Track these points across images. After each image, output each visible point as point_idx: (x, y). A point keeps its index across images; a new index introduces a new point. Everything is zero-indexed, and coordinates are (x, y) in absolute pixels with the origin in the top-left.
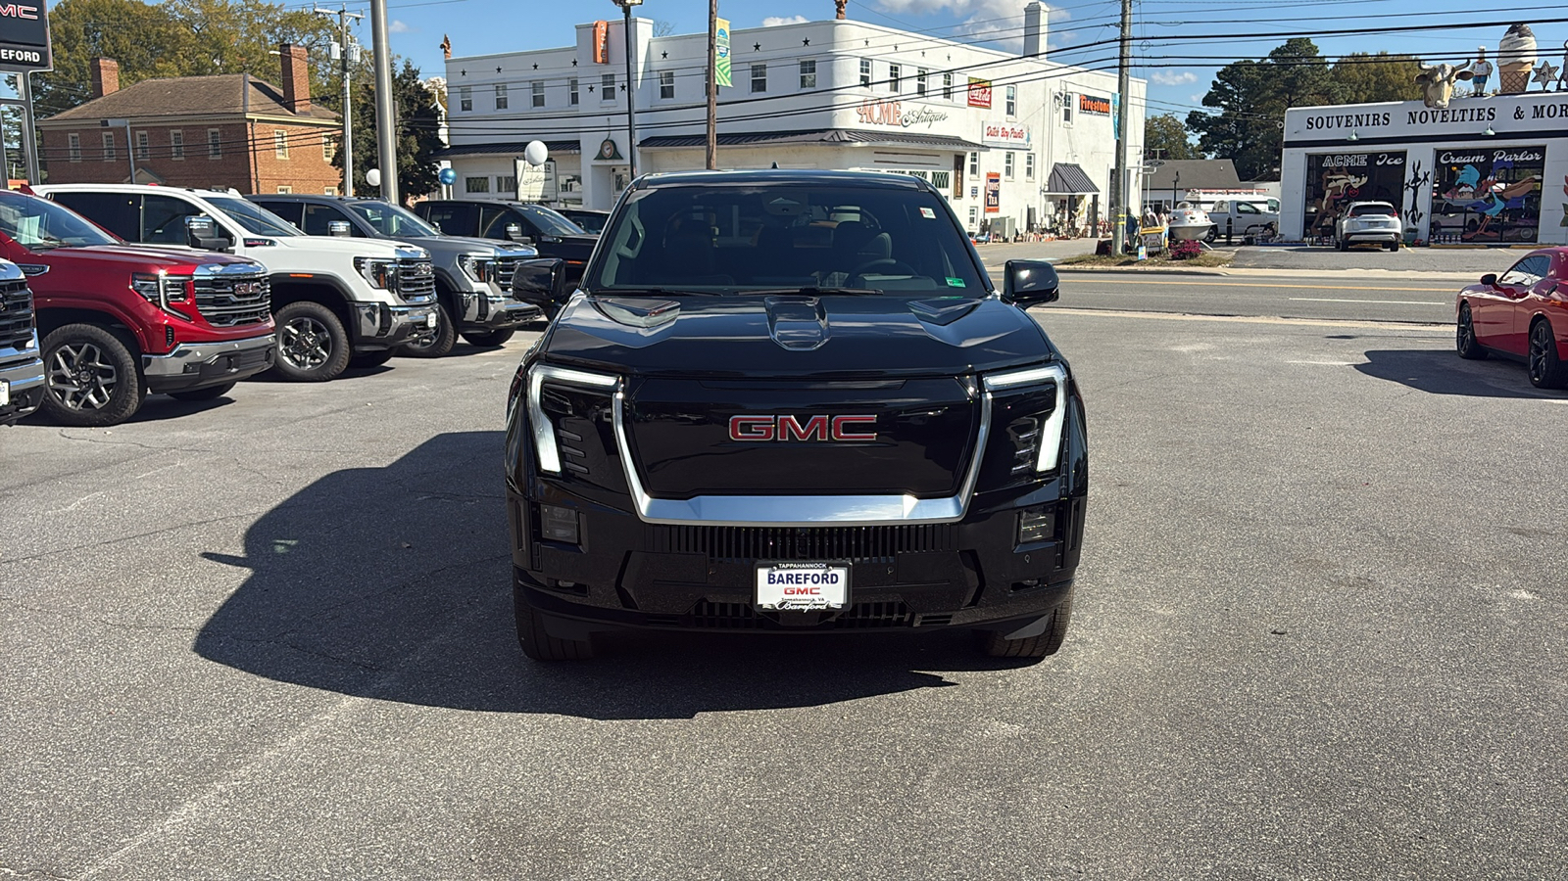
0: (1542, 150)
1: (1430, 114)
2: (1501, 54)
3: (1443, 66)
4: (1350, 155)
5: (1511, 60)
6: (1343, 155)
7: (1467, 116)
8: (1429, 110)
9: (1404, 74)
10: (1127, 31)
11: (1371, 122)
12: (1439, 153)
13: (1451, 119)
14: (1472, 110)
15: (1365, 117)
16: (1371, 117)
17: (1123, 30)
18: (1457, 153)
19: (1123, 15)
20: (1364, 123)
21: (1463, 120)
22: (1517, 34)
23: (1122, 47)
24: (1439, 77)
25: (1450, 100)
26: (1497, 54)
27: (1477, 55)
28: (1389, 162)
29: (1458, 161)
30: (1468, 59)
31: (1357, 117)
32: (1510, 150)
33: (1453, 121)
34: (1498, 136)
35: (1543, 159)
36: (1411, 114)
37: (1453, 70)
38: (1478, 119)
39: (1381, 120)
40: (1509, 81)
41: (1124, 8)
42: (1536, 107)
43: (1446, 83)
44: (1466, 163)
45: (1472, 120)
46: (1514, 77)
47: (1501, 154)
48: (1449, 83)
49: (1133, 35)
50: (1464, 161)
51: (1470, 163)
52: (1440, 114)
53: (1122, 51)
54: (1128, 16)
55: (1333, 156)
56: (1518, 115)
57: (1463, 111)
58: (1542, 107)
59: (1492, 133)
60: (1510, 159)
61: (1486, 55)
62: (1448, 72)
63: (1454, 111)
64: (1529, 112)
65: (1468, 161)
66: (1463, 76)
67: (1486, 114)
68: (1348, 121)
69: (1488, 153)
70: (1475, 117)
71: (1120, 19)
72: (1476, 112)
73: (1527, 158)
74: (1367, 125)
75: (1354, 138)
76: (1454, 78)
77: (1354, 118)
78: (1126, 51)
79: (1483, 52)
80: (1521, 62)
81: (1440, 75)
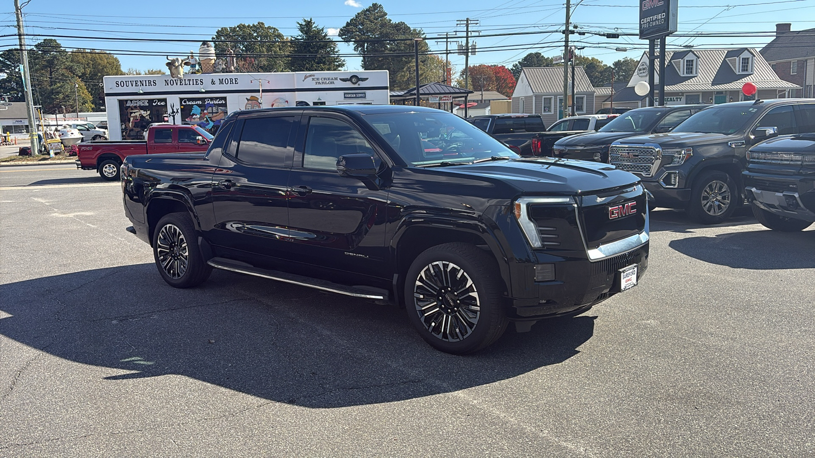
0: (225, 99)
1: (174, 81)
2: (201, 55)
3: (177, 59)
4: (140, 100)
5: (206, 58)
6: (136, 100)
7: (191, 83)
8: (174, 79)
9: (106, 61)
10: (22, 30)
11: (147, 84)
12: (181, 100)
13: (184, 84)
14: (193, 80)
15: (144, 82)
16: (147, 82)
17: (19, 29)
18: (189, 100)
19: (18, 21)
20: (144, 84)
21: (190, 84)
22: (206, 46)
23: (20, 39)
24: (177, 64)
25: (183, 75)
26: (198, 55)
27: (190, 55)
28: (159, 104)
29: (190, 103)
30: (188, 56)
31: (140, 81)
32: (212, 99)
33: (185, 84)
34: (207, 92)
35: (226, 103)
36: (166, 81)
37: (182, 61)
38: (196, 84)
39: (152, 83)
40: (206, 67)
41: (18, 17)
42: (220, 79)
43: (180, 67)
44: (194, 105)
45: (193, 84)
46: (208, 65)
47: (208, 101)
48: (182, 67)
49: (25, 33)
50: (193, 103)
51: (196, 104)
52: (179, 81)
53: (20, 41)
54: (21, 22)
55: (131, 101)
56: (213, 83)
57: (190, 80)
58: (222, 79)
59: (204, 91)
60: (212, 103)
61: (194, 55)
62: (180, 62)
63: (185, 80)
64: (217, 82)
65: (195, 103)
66: (186, 64)
67: (199, 82)
68: (136, 83)
69: (203, 99)
70: (195, 83)
71: (16, 24)
72: (194, 81)
73: (219, 102)
74: (146, 85)
75: (141, 92)
76: (183, 65)
77: (139, 82)
78: (23, 41)
79: (192, 53)
80: (210, 59)
81: (177, 63)
